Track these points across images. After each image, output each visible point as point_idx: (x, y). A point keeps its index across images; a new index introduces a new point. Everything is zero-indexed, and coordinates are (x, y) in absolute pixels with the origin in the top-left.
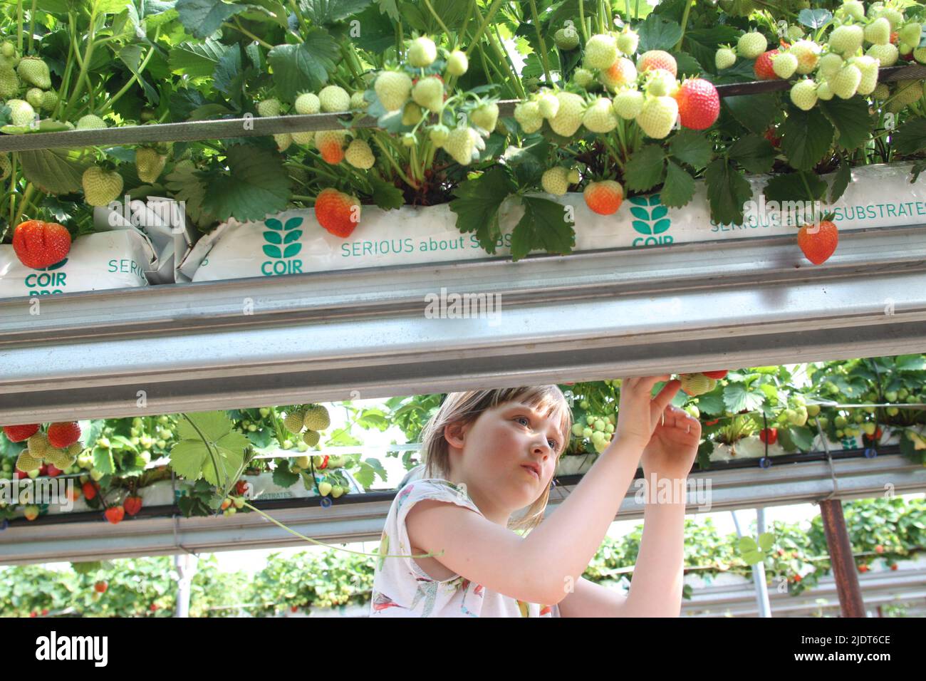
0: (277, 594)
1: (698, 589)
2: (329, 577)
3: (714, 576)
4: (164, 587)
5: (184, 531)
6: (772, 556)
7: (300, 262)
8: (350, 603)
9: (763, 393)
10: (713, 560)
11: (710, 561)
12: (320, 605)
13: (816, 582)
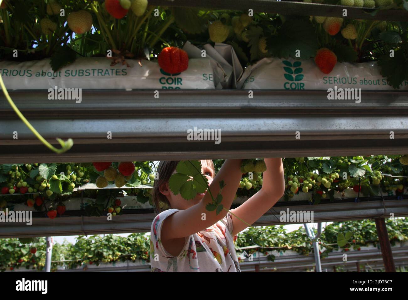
0: (83, 256)
1: (277, 257)
2: (109, 248)
3: (284, 252)
4: (26, 251)
5: (85, 224)
6: (310, 243)
7: (303, 84)
8: (119, 260)
9: (364, 168)
10: (285, 244)
11: (283, 244)
12: (105, 261)
13: (327, 254)
